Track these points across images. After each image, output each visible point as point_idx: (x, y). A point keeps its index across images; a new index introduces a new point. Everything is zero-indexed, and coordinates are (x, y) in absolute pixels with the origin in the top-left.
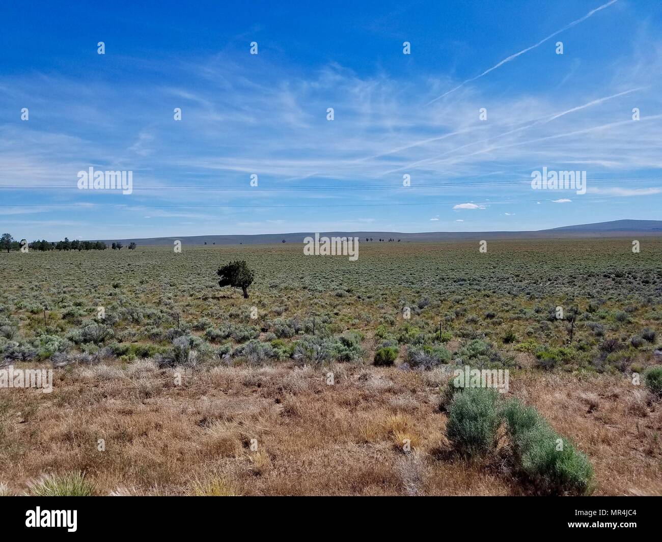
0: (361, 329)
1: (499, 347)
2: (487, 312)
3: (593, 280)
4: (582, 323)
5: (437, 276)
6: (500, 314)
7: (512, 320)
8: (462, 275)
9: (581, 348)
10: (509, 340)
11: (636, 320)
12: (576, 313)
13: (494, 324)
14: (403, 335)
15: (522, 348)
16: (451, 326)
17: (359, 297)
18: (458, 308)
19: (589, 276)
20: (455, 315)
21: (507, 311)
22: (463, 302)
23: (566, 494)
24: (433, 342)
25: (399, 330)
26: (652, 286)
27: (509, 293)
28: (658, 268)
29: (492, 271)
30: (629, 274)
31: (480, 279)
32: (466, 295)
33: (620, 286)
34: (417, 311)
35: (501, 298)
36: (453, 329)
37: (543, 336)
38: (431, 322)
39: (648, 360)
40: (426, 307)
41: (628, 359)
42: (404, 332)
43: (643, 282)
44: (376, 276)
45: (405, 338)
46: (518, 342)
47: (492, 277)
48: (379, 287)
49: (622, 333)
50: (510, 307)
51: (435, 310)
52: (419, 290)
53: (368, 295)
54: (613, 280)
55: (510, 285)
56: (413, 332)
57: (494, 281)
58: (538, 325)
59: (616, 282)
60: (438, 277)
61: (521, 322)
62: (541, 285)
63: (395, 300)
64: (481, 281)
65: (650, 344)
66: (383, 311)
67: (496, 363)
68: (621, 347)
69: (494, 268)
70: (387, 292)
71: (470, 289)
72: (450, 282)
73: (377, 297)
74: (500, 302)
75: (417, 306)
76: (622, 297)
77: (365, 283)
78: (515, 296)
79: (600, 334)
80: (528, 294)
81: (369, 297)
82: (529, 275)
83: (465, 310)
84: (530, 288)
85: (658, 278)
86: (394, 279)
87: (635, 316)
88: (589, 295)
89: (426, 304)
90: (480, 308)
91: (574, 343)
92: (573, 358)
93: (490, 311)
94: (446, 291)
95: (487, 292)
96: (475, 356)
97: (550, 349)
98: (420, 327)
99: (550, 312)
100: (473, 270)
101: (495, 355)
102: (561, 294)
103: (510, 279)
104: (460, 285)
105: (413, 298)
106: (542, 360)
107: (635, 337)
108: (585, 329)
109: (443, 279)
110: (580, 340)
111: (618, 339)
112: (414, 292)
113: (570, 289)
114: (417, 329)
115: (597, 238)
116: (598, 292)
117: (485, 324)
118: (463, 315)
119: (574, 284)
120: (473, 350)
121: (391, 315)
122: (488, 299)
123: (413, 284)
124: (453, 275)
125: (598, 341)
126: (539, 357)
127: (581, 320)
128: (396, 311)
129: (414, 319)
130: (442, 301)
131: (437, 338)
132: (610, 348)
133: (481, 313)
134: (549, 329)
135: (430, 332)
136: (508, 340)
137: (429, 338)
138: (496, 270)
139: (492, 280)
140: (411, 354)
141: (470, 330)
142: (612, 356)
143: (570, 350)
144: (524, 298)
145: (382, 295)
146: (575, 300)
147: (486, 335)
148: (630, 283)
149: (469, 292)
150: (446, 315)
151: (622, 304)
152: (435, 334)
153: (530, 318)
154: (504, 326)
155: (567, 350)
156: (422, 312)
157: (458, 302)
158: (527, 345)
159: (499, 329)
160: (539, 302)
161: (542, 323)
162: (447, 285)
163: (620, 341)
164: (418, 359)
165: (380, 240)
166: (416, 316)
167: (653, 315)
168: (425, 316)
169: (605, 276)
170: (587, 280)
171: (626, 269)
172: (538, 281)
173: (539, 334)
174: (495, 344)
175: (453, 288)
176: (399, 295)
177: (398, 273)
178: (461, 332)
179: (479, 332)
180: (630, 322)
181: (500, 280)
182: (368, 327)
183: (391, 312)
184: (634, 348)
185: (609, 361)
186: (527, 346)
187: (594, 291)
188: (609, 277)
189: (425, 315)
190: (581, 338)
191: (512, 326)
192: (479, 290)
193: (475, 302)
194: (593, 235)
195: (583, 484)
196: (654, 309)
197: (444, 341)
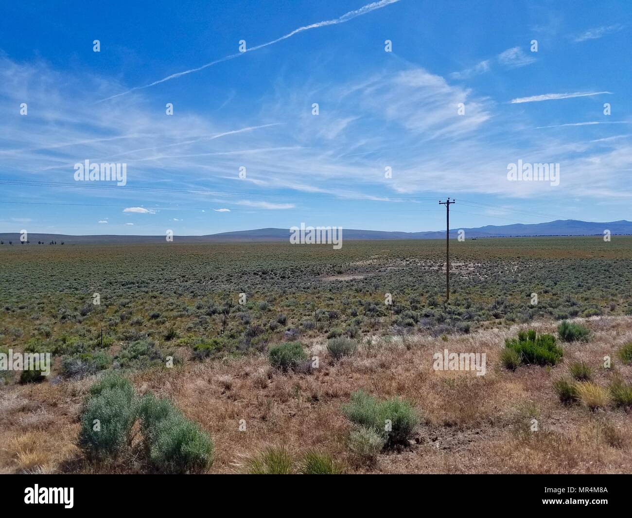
0: (8, 345)
1: (161, 345)
2: (152, 313)
3: (246, 277)
4: (234, 314)
5: (104, 280)
6: (164, 314)
7: (175, 318)
8: (131, 278)
9: (232, 336)
10: (171, 337)
11: (274, 308)
12: (230, 306)
13: (157, 323)
14: (59, 346)
15: (182, 343)
16: (114, 330)
17: (8, 309)
18: (124, 311)
19: (243, 274)
20: (120, 319)
21: (172, 310)
22: (129, 305)
23: (188, 473)
24: (94, 349)
25: (56, 341)
26: (287, 280)
27: (175, 293)
28: (291, 266)
29: (160, 273)
30: (272, 271)
31: (149, 281)
32: (133, 298)
33: (265, 281)
34: (79, 318)
35: (167, 298)
36: (116, 333)
37: (202, 329)
38: (93, 329)
39: (281, 339)
40: (89, 313)
41: (266, 341)
42: (61, 343)
43: (281, 278)
44: (32, 283)
45: (62, 349)
46: (179, 338)
47: (160, 279)
48: (35, 295)
49: (264, 319)
50: (174, 306)
51: (99, 315)
52: (83, 296)
53: (20, 305)
54: (261, 276)
55: (177, 285)
56: (71, 341)
57: (162, 283)
58: (198, 320)
59: (262, 279)
60: (105, 282)
61: (184, 319)
62: (204, 284)
63: (54, 308)
64: (149, 283)
65: (283, 326)
66: (38, 322)
67: (155, 361)
68: (262, 332)
69: (163, 270)
70: (45, 300)
71: (138, 292)
72: (118, 286)
73: (31, 306)
74: (166, 302)
75: (79, 314)
76: (266, 290)
77: (18, 292)
78: (181, 295)
79: (247, 323)
80: (192, 292)
81: (21, 308)
82: (194, 275)
83: (131, 313)
84: (194, 287)
85: (291, 274)
86: (54, 286)
87: (274, 305)
88: (242, 290)
89: (90, 310)
90: (146, 310)
91: (227, 332)
92: (224, 346)
93: (156, 312)
94: (112, 295)
95: (155, 293)
96: (135, 357)
97: (206, 340)
98: (80, 335)
99: (209, 308)
100: (142, 273)
101: (156, 353)
102: (220, 291)
103: (177, 280)
104: (128, 288)
105: (75, 305)
106: (198, 351)
107: (273, 322)
108: (237, 320)
109: (111, 283)
110: (232, 330)
111: (260, 325)
112: (77, 298)
113: (227, 286)
114: (77, 338)
115: (250, 243)
116: (248, 287)
117: (149, 324)
118: (129, 319)
119: (231, 282)
120: (135, 352)
121: (47, 325)
122: (155, 300)
123: (77, 289)
124: (120, 278)
125: (245, 328)
126: (195, 349)
127: (234, 312)
128: (54, 321)
129: (75, 327)
130: (107, 306)
131: (99, 345)
132: (253, 333)
133: (147, 314)
134: (207, 323)
135: (91, 339)
136: (169, 338)
137: (89, 346)
138: (165, 272)
139: (160, 281)
140: (66, 365)
141: (133, 332)
142: (255, 340)
143: (222, 340)
144: (188, 296)
145: (39, 304)
146: (231, 295)
147: (148, 335)
148: (272, 278)
149: (137, 295)
150: (110, 320)
151: (265, 296)
152: (96, 341)
153: (192, 314)
154: (167, 324)
155: (219, 340)
156: (84, 320)
157: (124, 306)
158: (186, 339)
159: (162, 328)
160: (201, 299)
161: (201, 318)
162: (115, 289)
163: (262, 327)
164: (74, 369)
165: (39, 243)
166: (77, 324)
167: (286, 303)
168: (87, 324)
169: (255, 274)
170: (241, 277)
171: (270, 268)
172: (201, 280)
173: (198, 329)
174: (157, 342)
175: (120, 292)
176: (59, 302)
177: (60, 279)
178: (125, 335)
179: (143, 333)
180: (270, 310)
181: (167, 281)
182: (16, 342)
183: (47, 322)
184: (271, 331)
185: (253, 344)
186: (186, 341)
187: (246, 287)
188: (257, 275)
189: (87, 322)
190: (232, 327)
191: (174, 324)
192: (147, 292)
193: (142, 304)
194: (246, 240)
195: (203, 459)
196: (287, 299)
197: (106, 346)
